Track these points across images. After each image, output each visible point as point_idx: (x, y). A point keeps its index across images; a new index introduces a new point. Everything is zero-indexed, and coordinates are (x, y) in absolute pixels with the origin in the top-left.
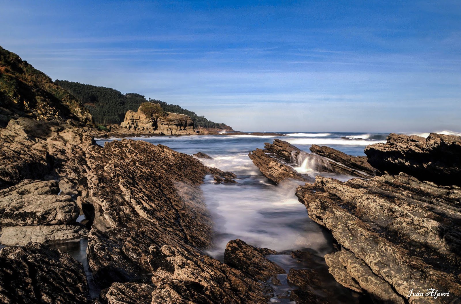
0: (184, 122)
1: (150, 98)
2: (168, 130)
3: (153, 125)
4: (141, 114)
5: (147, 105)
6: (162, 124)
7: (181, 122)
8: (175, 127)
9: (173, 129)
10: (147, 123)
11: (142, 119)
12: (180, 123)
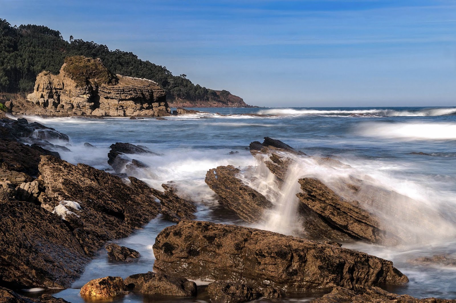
0: (147, 94)
1: (71, 37)
2: (117, 109)
3: (89, 100)
4: (66, 78)
5: (76, 62)
6: (107, 98)
7: (142, 94)
8: (131, 103)
9: (127, 108)
10: (78, 96)
11: (68, 89)
12: (141, 96)
